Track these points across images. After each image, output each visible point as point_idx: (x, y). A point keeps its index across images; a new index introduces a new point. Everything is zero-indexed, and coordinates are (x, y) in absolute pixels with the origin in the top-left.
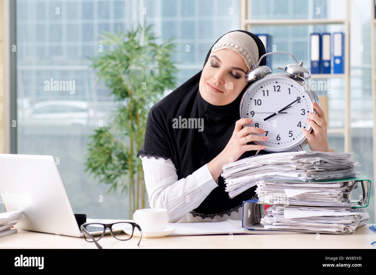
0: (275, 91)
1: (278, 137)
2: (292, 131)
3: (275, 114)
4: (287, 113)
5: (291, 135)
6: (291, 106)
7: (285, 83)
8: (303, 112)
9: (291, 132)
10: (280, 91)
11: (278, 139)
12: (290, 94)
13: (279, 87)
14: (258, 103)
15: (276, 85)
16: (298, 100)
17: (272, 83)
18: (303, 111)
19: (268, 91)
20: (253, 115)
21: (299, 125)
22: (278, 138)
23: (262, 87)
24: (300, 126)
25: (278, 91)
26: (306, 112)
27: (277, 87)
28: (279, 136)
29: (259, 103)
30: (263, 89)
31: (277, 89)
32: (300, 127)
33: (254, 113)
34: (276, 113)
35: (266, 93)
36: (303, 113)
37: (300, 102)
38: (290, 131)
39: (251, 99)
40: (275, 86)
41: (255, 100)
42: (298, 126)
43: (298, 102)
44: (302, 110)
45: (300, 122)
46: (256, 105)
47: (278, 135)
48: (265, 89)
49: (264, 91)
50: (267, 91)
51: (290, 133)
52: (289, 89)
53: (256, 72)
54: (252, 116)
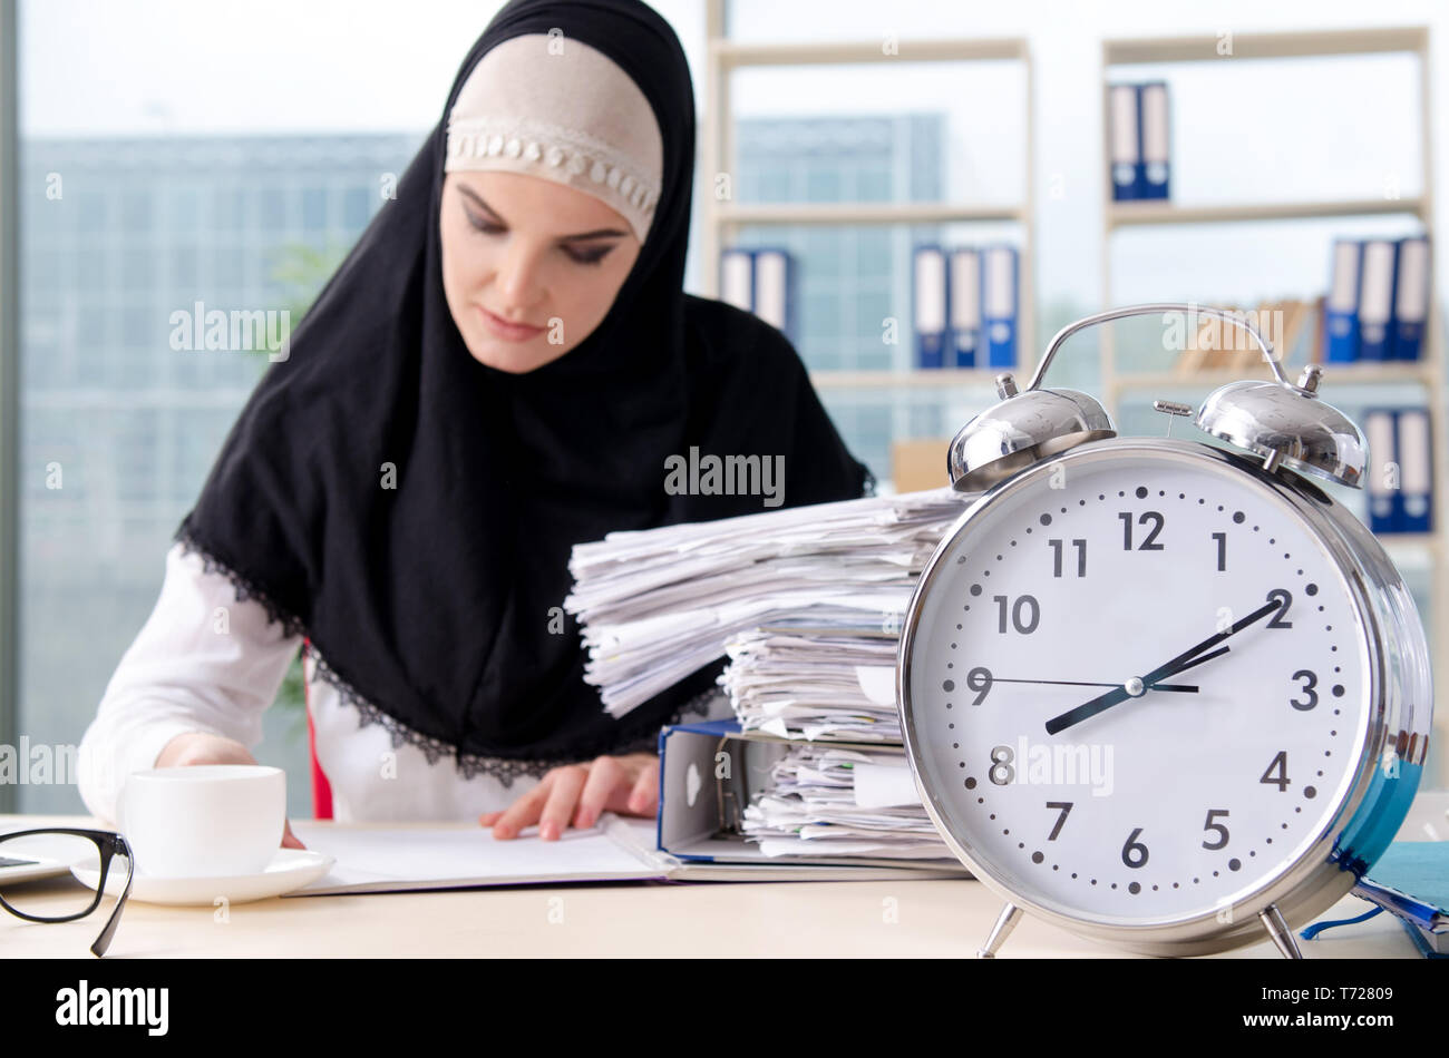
0: (1128, 545)
1: (1130, 845)
2: (1225, 813)
3: (1119, 695)
4: (1195, 689)
5: (1215, 836)
6: (1226, 650)
7: (1192, 498)
8: (1307, 689)
9: (1216, 820)
10: (1160, 547)
11: (1135, 855)
12: (1222, 567)
13: (1152, 522)
14: (1021, 616)
15: (1138, 507)
16: (1276, 608)
17: (1112, 496)
18: (1305, 681)
19: (1081, 544)
20: (984, 691)
21: (1275, 774)
22: (1134, 851)
23: (1046, 520)
24: (1283, 782)
25: (1148, 545)
26: (1323, 689)
27: (1143, 520)
28: (1137, 841)
29: (1026, 621)
30: (1053, 532)
31: (1140, 533)
32: (1283, 789)
33: (989, 680)
34: (1129, 689)
35: (1070, 555)
36: (1305, 699)
37: (1289, 625)
38: (1212, 813)
39: (976, 590)
40: (1127, 517)
41: (1002, 600)
42: (1265, 779)
43: (1275, 624)
44: (1297, 676)
45: (1281, 758)
46: (1003, 629)
47: (1136, 832)
48: (1064, 529)
49: (1057, 544)
50: (1076, 543)
51: (1209, 825)
52: (1221, 538)
53: (1016, 427)
54: (978, 702)
